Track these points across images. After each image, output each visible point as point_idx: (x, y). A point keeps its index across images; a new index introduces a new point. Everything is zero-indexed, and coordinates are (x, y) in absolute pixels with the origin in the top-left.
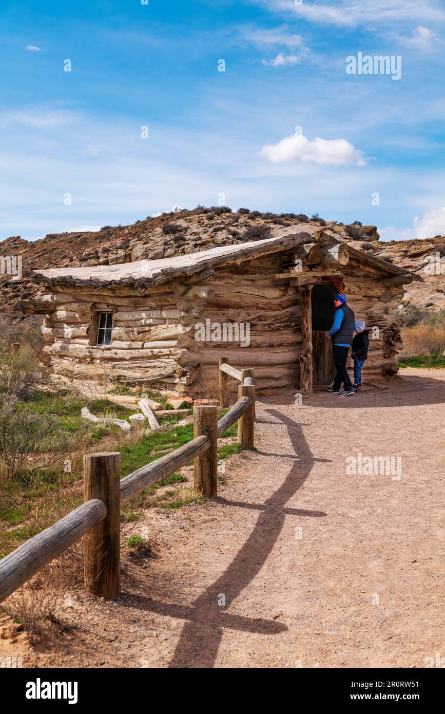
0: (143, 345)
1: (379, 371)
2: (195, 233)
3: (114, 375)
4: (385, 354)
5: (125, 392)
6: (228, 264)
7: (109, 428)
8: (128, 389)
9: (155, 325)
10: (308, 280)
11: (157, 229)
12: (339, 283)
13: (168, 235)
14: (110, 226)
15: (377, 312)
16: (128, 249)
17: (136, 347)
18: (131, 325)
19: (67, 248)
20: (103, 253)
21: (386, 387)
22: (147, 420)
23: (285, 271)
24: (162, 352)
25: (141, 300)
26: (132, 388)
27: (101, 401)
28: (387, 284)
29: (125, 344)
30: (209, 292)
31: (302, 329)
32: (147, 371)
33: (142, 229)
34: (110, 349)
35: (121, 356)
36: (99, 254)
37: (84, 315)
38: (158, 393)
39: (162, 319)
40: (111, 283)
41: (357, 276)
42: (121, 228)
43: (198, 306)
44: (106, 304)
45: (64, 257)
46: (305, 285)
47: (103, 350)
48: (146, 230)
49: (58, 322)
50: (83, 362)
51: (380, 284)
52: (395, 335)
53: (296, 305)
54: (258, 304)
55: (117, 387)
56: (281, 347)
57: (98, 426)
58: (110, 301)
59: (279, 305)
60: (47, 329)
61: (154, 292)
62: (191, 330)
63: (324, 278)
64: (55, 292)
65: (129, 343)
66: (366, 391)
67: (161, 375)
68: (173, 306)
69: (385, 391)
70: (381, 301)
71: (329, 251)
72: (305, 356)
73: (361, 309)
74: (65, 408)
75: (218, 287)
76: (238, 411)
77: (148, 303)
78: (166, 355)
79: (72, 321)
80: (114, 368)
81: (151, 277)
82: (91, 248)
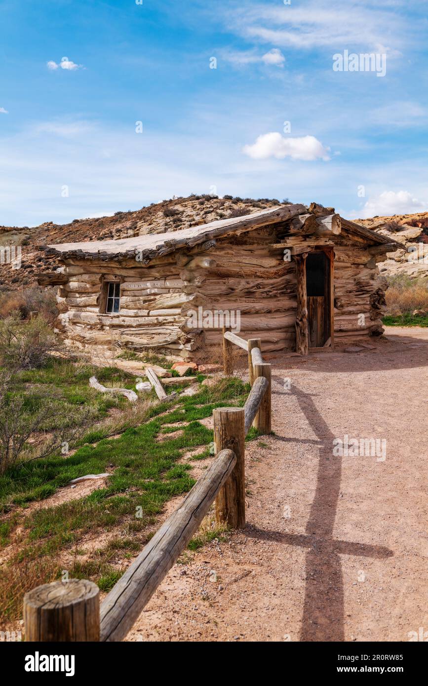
0: (148, 313)
1: (366, 332)
2: (190, 216)
3: (122, 341)
4: (371, 317)
5: (133, 357)
6: (228, 235)
7: (116, 400)
8: (136, 354)
9: (159, 294)
10: (302, 249)
11: (159, 213)
12: (330, 252)
13: (168, 218)
14: (121, 211)
15: (364, 278)
16: (136, 230)
17: (142, 315)
18: (137, 294)
19: (88, 230)
20: (116, 232)
21: (374, 347)
22: (153, 390)
23: (282, 241)
24: (166, 320)
25: (146, 271)
26: (139, 353)
27: (110, 369)
28: (373, 252)
29: (132, 312)
30: (211, 263)
31: (298, 296)
32: (153, 338)
33: (148, 213)
34: (118, 317)
35: (128, 324)
36: (113, 234)
37: (94, 285)
38: (164, 359)
39: (166, 288)
40: (117, 255)
41: (346, 245)
42: (130, 213)
43: (201, 275)
44: (113, 275)
45: (86, 237)
46: (300, 254)
47: (112, 318)
48: (151, 213)
49: (71, 292)
50: (94, 328)
51: (366, 253)
52: (380, 299)
53: (291, 273)
54: (256, 273)
55: (126, 352)
56: (278, 313)
57: (105, 397)
58: (118, 272)
59: (276, 273)
60: (61, 298)
61: (158, 263)
62: (194, 299)
63: (317, 247)
64: (68, 265)
65: (136, 311)
66: (357, 352)
67: (166, 341)
68: (177, 276)
69: (373, 351)
70: (367, 268)
71: (323, 221)
72: (301, 320)
73: (350, 275)
74: (75, 376)
75: (218, 257)
76: (258, 398)
77: (153, 273)
78: (171, 322)
79: (83, 291)
80: (122, 334)
81: (155, 249)
82: (107, 229)
